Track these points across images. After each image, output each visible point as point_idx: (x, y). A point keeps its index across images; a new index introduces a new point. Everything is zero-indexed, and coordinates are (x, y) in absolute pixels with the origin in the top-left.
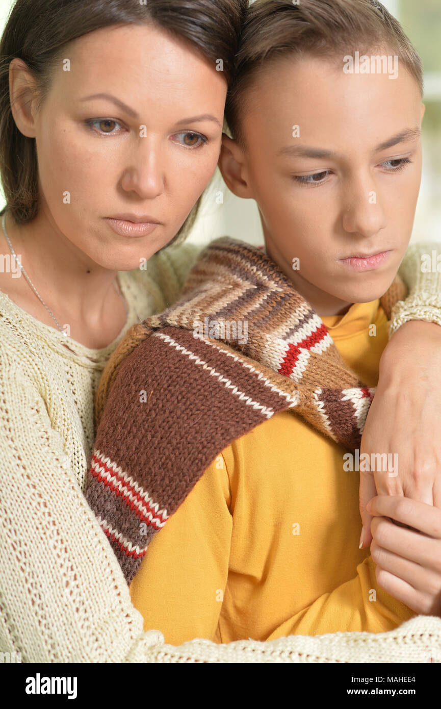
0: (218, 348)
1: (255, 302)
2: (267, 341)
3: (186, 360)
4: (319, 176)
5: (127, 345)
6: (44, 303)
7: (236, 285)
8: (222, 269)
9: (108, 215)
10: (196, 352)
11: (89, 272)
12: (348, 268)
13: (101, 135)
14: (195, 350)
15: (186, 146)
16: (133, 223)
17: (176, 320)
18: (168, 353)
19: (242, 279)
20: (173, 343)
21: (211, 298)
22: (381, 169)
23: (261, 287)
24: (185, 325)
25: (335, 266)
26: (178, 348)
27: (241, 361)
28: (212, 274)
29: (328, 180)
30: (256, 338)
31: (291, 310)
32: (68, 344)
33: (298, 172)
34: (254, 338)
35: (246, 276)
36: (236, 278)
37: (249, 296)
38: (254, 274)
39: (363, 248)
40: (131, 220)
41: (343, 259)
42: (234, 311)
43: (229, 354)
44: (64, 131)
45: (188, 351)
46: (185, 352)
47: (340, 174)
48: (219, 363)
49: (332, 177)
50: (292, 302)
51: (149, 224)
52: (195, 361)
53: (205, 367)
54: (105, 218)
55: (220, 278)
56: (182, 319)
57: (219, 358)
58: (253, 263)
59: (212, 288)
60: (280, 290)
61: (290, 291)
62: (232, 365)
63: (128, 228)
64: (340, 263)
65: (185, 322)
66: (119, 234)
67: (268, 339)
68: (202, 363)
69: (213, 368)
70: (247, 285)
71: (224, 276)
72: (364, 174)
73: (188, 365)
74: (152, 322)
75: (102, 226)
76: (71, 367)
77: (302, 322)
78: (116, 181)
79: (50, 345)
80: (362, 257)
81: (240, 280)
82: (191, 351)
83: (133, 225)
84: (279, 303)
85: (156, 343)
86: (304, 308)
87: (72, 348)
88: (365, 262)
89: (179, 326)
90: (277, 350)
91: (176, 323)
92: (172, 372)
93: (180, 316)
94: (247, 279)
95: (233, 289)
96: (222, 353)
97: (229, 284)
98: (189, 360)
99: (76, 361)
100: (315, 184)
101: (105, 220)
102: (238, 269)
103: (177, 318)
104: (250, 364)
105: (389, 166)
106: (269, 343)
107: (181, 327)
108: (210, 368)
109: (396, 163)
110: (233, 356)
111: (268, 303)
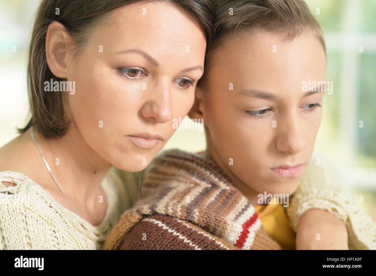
0: (197, 230)
1: (211, 196)
2: (229, 225)
3: (177, 239)
4: (263, 112)
5: (126, 226)
6: (66, 195)
7: (196, 185)
8: (183, 172)
9: (131, 134)
10: (183, 233)
11: (95, 173)
12: (275, 174)
13: (128, 78)
14: (182, 232)
15: (181, 87)
16: (148, 139)
17: (164, 210)
18: (164, 235)
19: (200, 179)
20: (165, 227)
21: (181, 193)
22: (302, 109)
23: (215, 186)
24: (171, 214)
25: (266, 172)
26: (170, 231)
27: (214, 239)
28: (174, 175)
29: (268, 114)
30: (222, 223)
31: (236, 201)
32: (83, 224)
33: (250, 108)
34: (220, 223)
35: (203, 178)
36: (194, 179)
37: (206, 193)
38: (208, 177)
39: (289, 162)
40: (147, 137)
41: (273, 169)
42: (200, 203)
43: (205, 235)
44: (102, 74)
45: (177, 233)
46: (175, 234)
47: (276, 110)
48: (200, 241)
49: (271, 112)
50: (236, 196)
51: (156, 140)
52: (183, 240)
53: (191, 244)
54: (128, 136)
55: (181, 179)
56: (168, 210)
57: (199, 237)
58: (206, 169)
59: (178, 186)
60: (228, 188)
61: (234, 189)
62: (209, 243)
63: (144, 143)
64: (270, 171)
65: (170, 212)
66: (137, 147)
67: (230, 223)
68: (189, 241)
69: (196, 245)
70: (204, 185)
71: (184, 177)
72: (294, 112)
73: (179, 243)
74: (144, 211)
75: (126, 142)
76: (86, 241)
77: (244, 210)
78: (138, 110)
79: (75, 226)
80: (286, 168)
81: (198, 181)
82: (179, 233)
83: (148, 140)
84: (227, 197)
85: (153, 227)
86: (243, 201)
87: (86, 227)
88: (287, 171)
89: (165, 214)
90: (235, 231)
91: (164, 212)
92: (169, 248)
93: (167, 207)
94: (203, 180)
95: (195, 187)
96: (200, 233)
97: (191, 183)
98: (179, 240)
99: (89, 236)
100: (260, 117)
101: (128, 137)
102: (195, 173)
103: (164, 209)
104: (220, 241)
105: (307, 108)
106: (230, 226)
107: (167, 215)
108: (194, 245)
109: (312, 106)
110: (208, 236)
111: (220, 197)
